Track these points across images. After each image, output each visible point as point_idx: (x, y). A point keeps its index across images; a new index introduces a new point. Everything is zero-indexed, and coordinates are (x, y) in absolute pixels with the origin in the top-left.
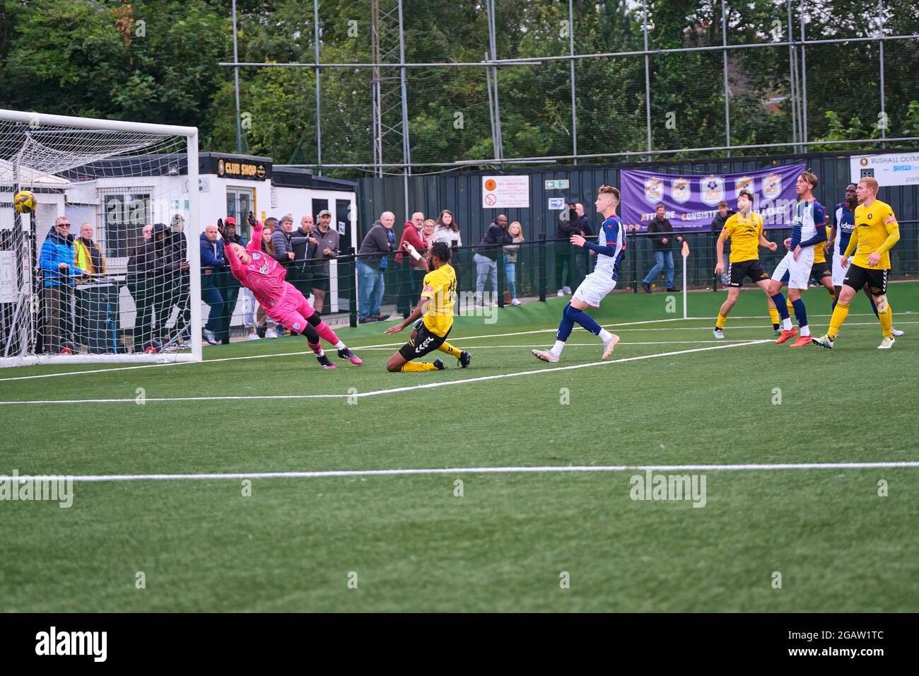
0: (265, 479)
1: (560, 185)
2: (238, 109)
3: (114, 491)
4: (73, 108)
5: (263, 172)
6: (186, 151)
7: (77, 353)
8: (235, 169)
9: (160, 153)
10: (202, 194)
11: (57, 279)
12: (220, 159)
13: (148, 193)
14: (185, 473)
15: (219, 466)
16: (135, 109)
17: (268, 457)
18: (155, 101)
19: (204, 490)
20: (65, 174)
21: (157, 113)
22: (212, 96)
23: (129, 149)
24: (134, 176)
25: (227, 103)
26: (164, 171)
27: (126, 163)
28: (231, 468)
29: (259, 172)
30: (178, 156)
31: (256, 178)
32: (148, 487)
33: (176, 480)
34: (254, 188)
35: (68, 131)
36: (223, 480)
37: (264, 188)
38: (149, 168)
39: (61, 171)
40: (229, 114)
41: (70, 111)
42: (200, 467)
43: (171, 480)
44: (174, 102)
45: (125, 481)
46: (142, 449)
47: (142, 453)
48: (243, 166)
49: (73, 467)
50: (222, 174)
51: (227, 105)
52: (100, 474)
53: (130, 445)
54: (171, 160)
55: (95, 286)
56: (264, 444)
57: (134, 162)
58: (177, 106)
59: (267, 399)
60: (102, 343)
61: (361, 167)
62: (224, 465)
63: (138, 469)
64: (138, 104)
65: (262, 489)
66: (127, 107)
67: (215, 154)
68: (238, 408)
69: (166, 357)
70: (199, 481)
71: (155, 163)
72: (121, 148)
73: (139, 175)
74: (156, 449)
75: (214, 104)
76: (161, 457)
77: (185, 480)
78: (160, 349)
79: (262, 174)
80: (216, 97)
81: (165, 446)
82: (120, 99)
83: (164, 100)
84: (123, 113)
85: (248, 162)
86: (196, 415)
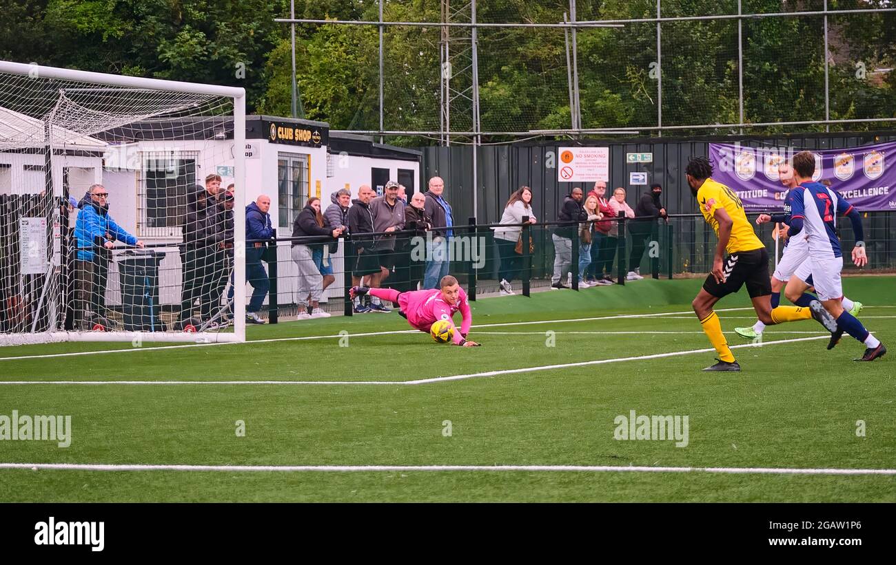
0: (296, 472)
1: (643, 158)
2: (294, 69)
3: (130, 481)
4: (117, 64)
5: (319, 138)
6: (232, 114)
7: (110, 330)
8: (288, 134)
9: (204, 115)
10: (249, 160)
11: (89, 249)
12: (272, 122)
13: (193, 158)
14: (210, 465)
15: (249, 457)
16: (184, 66)
17: (303, 448)
18: (205, 58)
19: (228, 483)
20: (101, 136)
21: (207, 72)
22: (266, 55)
23: (170, 110)
24: (175, 139)
25: (282, 62)
26: (210, 135)
27: (166, 125)
28: (261, 460)
29: (314, 137)
30: (224, 118)
31: (311, 144)
32: (168, 478)
33: (200, 471)
34: (309, 155)
35: (104, 90)
36: (250, 473)
37: (319, 155)
38: (192, 132)
39: (96, 132)
40: (286, 75)
41: (113, 67)
42: (228, 458)
43: (194, 471)
44: (225, 61)
45: (144, 471)
46: (167, 436)
47: (167, 441)
48: (297, 130)
49: (90, 455)
50: (274, 139)
51: (282, 65)
52: (118, 463)
53: (155, 432)
54: (216, 123)
55: (131, 257)
56: (299, 434)
57: (176, 124)
58: (228, 65)
59: (310, 385)
60: (137, 320)
61: (427, 135)
62: (254, 457)
63: (160, 458)
64: (187, 61)
65: (292, 483)
66: (175, 64)
67: (267, 117)
68: (277, 394)
69: (206, 337)
70: (225, 473)
71: (199, 126)
72: (161, 108)
73: (181, 139)
74: (182, 436)
75: (269, 63)
76: (187, 446)
77: (210, 471)
78: (200, 327)
79: (317, 140)
80: (271, 55)
81: (193, 434)
82: (168, 54)
83: (215, 57)
84: (171, 71)
85: (302, 127)
86: (231, 400)
